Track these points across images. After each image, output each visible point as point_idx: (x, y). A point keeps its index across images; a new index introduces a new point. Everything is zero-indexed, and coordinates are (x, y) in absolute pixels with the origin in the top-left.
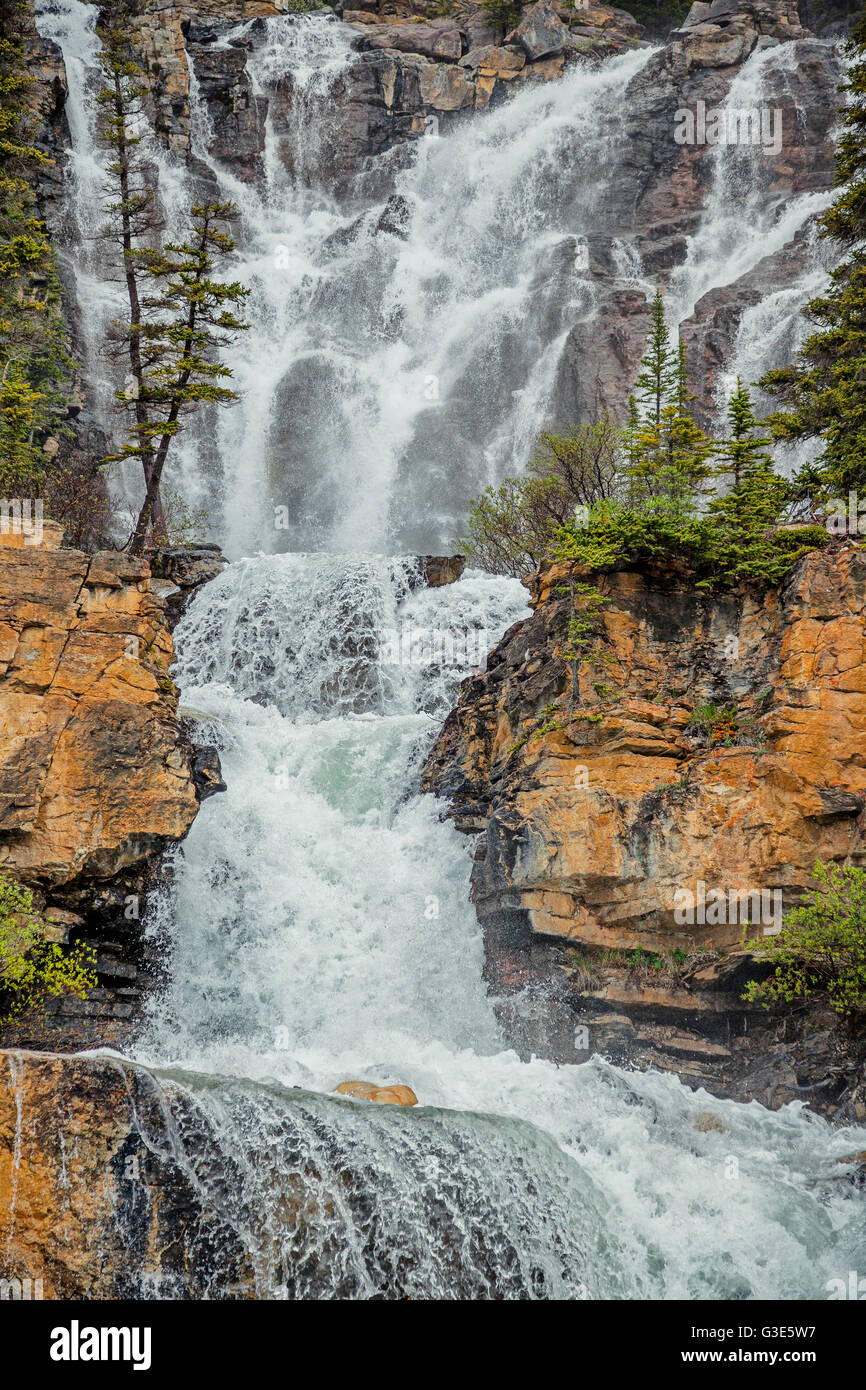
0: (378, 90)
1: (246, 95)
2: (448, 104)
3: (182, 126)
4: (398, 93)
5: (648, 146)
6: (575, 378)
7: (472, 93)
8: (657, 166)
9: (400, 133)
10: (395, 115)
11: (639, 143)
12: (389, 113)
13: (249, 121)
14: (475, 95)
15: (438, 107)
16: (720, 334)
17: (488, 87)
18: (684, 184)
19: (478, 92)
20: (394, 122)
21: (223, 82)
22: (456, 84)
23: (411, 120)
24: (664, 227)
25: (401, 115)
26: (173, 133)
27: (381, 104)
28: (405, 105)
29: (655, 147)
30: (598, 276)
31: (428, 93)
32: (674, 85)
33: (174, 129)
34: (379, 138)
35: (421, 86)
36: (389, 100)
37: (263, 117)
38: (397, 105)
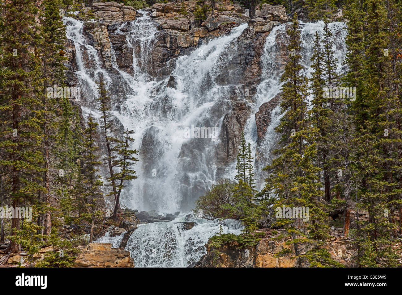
0: (165, 43)
1: (126, 47)
2: (186, 45)
3: (109, 60)
4: (171, 44)
5: (244, 58)
6: (227, 130)
7: (192, 42)
8: (247, 64)
9: (172, 55)
10: (170, 50)
11: (242, 57)
12: (168, 49)
13: (128, 55)
14: (193, 42)
15: (183, 47)
16: (267, 117)
17: (197, 39)
18: (255, 68)
19: (194, 41)
20: (170, 52)
21: (120, 44)
22: (188, 39)
23: (175, 51)
24: (250, 82)
25: (172, 50)
26: (106, 62)
27: (166, 47)
28: (173, 47)
29: (246, 58)
30: (232, 98)
31: (180, 43)
32: (251, 39)
33: (107, 61)
34: (165, 57)
35: (178, 41)
36: (168, 45)
37: (132, 54)
38: (171, 47)
